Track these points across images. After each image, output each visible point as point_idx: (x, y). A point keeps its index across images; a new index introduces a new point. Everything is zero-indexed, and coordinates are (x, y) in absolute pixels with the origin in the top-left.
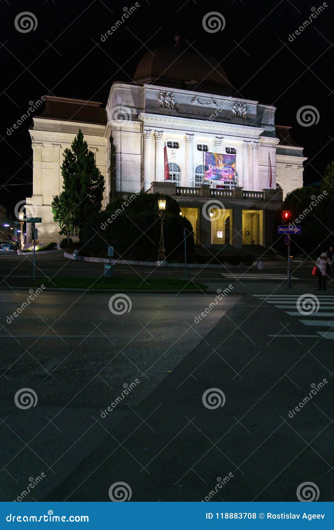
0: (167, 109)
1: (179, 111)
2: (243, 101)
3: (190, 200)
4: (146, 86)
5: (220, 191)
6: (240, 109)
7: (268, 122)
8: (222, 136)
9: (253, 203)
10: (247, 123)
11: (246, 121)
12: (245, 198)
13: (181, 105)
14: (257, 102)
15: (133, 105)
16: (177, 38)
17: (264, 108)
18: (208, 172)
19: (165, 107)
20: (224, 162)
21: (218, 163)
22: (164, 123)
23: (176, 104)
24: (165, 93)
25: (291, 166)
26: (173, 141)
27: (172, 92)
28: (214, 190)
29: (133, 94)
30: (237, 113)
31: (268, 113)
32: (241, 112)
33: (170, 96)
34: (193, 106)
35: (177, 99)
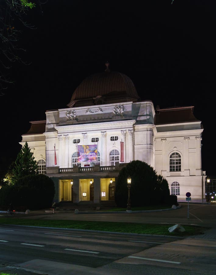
0: (71, 121)
1: (79, 120)
2: (121, 104)
3: (67, 175)
4: (59, 110)
5: (87, 168)
6: (118, 110)
7: (144, 113)
8: (105, 130)
9: (107, 174)
10: (124, 118)
11: (124, 117)
12: (103, 171)
13: (80, 116)
14: (131, 102)
15: (55, 122)
16: (107, 65)
17: (141, 104)
18: (79, 157)
19: (70, 120)
20: (89, 150)
21: (86, 151)
22: (69, 129)
23: (76, 116)
24: (70, 112)
25: (189, 138)
26: (77, 138)
27: (74, 110)
28: (83, 168)
29: (54, 116)
30: (116, 113)
31: (144, 107)
32: (119, 112)
33: (73, 113)
34: (87, 115)
35: (77, 113)
